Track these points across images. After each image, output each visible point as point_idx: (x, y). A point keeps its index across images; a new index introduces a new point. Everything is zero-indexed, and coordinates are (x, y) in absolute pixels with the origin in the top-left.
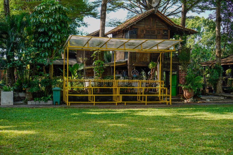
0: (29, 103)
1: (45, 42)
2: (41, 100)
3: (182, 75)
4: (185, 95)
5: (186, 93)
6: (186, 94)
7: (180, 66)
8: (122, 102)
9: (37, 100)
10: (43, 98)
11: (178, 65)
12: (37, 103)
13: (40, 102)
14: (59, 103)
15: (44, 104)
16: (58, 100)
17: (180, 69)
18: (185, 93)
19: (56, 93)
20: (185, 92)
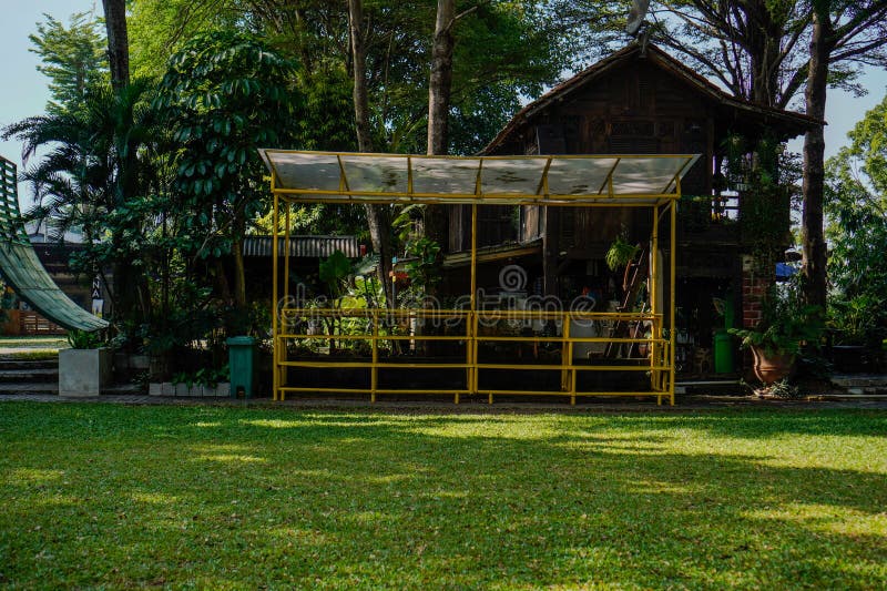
0: (155, 389)
1: (197, 176)
2: (195, 380)
3: (755, 290)
4: (758, 368)
5: (759, 362)
6: (762, 365)
7: (746, 258)
8: (476, 390)
9: (179, 382)
10: (202, 375)
11: (739, 253)
12: (182, 389)
13: (190, 388)
14: (248, 392)
15: (205, 394)
16: (246, 380)
17: (746, 267)
18: (756, 364)
19: (240, 355)
20: (756, 358)
